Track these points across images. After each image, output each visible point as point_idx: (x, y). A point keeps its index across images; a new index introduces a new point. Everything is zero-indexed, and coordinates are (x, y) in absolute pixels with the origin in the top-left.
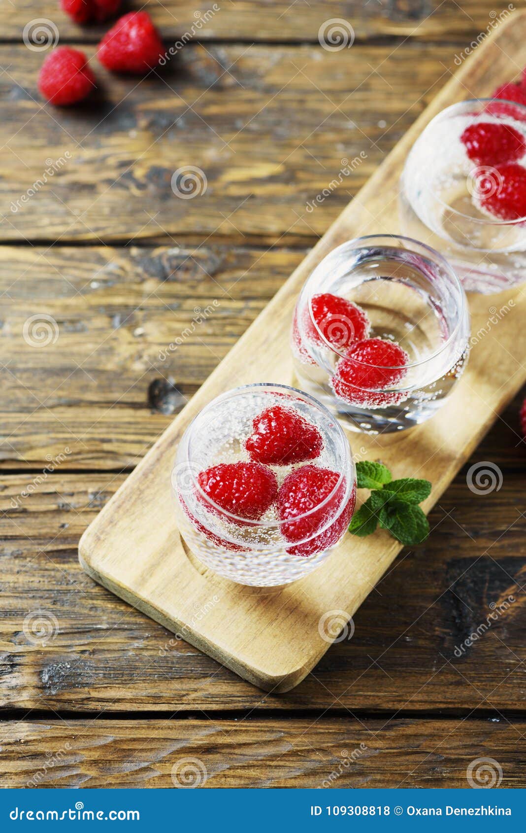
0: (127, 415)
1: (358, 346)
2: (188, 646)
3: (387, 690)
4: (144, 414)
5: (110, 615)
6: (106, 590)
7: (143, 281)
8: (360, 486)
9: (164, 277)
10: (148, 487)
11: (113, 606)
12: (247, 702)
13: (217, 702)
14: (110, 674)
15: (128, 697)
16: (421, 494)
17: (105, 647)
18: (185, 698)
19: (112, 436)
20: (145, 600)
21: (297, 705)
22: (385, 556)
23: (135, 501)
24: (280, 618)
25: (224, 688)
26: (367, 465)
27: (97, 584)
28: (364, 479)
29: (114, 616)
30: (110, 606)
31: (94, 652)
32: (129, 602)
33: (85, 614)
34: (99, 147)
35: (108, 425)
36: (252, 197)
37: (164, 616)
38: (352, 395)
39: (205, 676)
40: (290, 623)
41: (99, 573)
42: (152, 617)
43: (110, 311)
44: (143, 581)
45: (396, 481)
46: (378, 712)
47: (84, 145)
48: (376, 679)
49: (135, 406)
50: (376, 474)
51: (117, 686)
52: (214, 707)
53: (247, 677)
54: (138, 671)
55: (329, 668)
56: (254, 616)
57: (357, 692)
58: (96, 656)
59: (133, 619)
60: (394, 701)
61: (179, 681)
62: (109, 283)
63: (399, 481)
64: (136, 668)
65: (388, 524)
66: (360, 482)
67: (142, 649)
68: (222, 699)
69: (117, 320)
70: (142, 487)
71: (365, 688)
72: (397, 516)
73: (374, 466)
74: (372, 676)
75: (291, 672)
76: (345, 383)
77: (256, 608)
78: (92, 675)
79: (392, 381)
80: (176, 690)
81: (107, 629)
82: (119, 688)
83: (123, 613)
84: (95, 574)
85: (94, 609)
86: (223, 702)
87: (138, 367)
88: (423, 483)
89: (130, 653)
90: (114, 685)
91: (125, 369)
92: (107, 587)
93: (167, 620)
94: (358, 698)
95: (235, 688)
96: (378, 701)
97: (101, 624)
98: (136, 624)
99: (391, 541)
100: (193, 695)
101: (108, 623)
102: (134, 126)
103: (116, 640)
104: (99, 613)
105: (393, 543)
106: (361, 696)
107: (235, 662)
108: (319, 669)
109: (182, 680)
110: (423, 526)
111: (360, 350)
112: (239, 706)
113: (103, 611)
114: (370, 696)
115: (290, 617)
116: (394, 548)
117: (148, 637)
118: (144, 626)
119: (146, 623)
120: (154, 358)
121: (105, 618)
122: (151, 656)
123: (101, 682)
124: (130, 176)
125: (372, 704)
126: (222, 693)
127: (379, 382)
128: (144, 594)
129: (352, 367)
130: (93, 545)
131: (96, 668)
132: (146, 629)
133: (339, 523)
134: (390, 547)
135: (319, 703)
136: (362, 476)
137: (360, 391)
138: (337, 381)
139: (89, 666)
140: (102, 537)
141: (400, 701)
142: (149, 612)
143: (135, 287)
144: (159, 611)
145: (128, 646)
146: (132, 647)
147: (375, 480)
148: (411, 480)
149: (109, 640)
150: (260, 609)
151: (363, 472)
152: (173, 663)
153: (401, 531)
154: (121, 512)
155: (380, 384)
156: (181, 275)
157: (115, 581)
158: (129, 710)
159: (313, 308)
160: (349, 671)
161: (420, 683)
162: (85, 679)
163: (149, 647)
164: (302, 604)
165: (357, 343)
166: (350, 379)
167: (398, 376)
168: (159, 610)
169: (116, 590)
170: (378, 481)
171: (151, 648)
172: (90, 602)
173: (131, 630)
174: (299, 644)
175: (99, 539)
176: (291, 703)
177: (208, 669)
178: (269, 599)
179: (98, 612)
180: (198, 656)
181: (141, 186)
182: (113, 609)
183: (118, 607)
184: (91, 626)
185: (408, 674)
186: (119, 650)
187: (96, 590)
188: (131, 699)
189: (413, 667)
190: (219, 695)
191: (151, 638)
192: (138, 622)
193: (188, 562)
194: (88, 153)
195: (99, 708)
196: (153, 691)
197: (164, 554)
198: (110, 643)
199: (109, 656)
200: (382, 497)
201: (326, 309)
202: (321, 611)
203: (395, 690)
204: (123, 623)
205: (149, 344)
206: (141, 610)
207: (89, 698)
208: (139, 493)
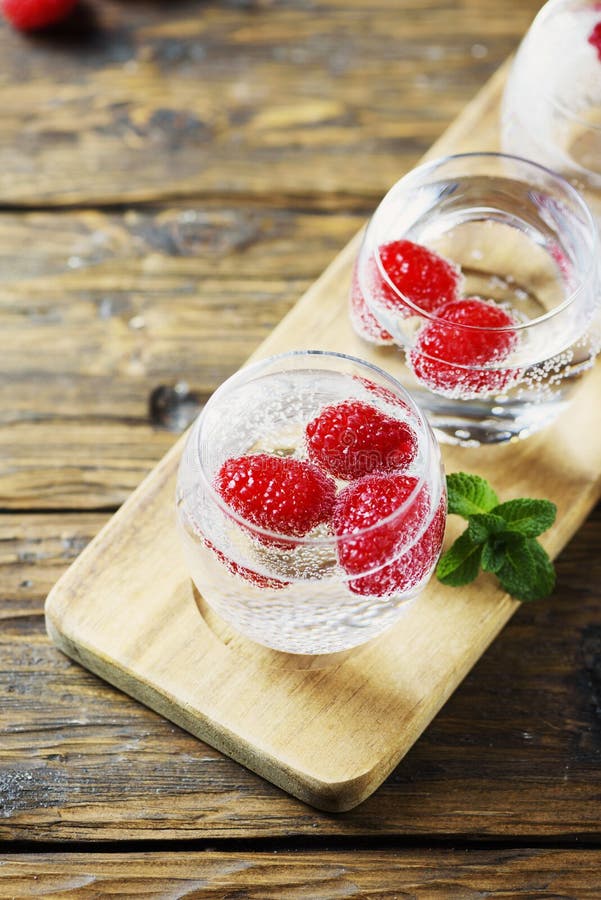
0: (120, 433)
1: (447, 308)
2: (204, 748)
3: (497, 807)
4: (144, 432)
5: (92, 706)
6: (87, 671)
7: (141, 256)
8: (452, 510)
9: (173, 251)
10: (146, 524)
11: (96, 694)
12: (292, 826)
13: (247, 827)
14: (91, 788)
15: (117, 821)
16: (541, 522)
17: (84, 751)
18: (200, 821)
19: (97, 462)
20: (141, 679)
21: (364, 830)
22: (490, 616)
23: (128, 542)
24: (339, 702)
25: (257, 806)
26: (462, 479)
27: (74, 663)
28: (458, 500)
29: (97, 707)
30: (91, 693)
31: (66, 758)
32: (118, 686)
33: (54, 704)
34: (82, 83)
35: (92, 447)
36: (297, 147)
37: (169, 702)
38: (440, 375)
39: (229, 790)
40: (352, 708)
41: (73, 642)
42: (152, 706)
43: (96, 297)
44: (137, 652)
45: (505, 504)
46: (485, 839)
47: (62, 81)
48: (481, 792)
49: (130, 421)
50: (476, 493)
51: (100, 804)
52: (243, 833)
53: (291, 788)
54: (132, 783)
55: (412, 778)
56: (300, 699)
57: (453, 810)
58: (70, 764)
59: (124, 711)
60: (508, 824)
61: (191, 797)
62: (95, 261)
63: (509, 503)
64: (129, 779)
65: (494, 565)
66: (452, 504)
67: (136, 752)
68: (254, 822)
69: (106, 309)
70: (138, 524)
71: (464, 805)
72: (507, 555)
73: (472, 480)
74: (475, 788)
75: (355, 777)
76: (430, 357)
77: (303, 687)
78: (65, 790)
79: (497, 357)
80: (186, 809)
81: (87, 726)
82: (103, 807)
83: (111, 704)
84: (69, 646)
85: (68, 698)
86: (255, 827)
87: (136, 370)
88: (544, 506)
89: (121, 758)
90: (96, 804)
91: (115, 373)
92: (88, 666)
93: (173, 707)
94: (454, 819)
95: (274, 806)
96: (485, 824)
97: (78, 718)
98: (129, 717)
99: (500, 594)
100: (212, 817)
101: (89, 717)
102: (132, 56)
103: (101, 740)
104: (76, 703)
105: (503, 597)
106: (459, 816)
107: (273, 766)
108: (397, 778)
109: (197, 795)
110: (546, 572)
111: (450, 314)
112: (280, 831)
113: (82, 700)
114: (472, 816)
115: (352, 700)
116: (505, 604)
117: (146, 736)
118: (141, 720)
119: (144, 717)
120: (157, 358)
121: (84, 710)
122: (150, 762)
123: (77, 800)
124: (125, 121)
125: (475, 828)
126: (255, 814)
127: (479, 357)
128: (140, 670)
129: (439, 336)
130: (67, 603)
131: (71, 780)
132: (143, 725)
133: (422, 546)
134: (499, 602)
135: (399, 827)
136: (456, 495)
137: (450, 368)
138: (417, 356)
139: (59, 777)
140: (79, 592)
141: (517, 823)
142: (148, 699)
143: (132, 264)
144: (161, 695)
145: (117, 749)
146: (123, 750)
147: (474, 502)
148: (527, 502)
149: (89, 740)
150: (309, 689)
151: (457, 490)
152: (182, 772)
153: (514, 576)
154: (107, 557)
155: (480, 360)
156: (197, 248)
157: (97, 653)
158: (117, 838)
159: (381, 256)
160: (441, 782)
161: (545, 798)
162: (54, 794)
163: (147, 750)
164: (370, 682)
165: (445, 306)
166: (437, 352)
167: (506, 350)
168: (162, 692)
169: (99, 668)
170: (478, 505)
171: (151, 750)
172: (63, 687)
173: (122, 726)
174: (367, 738)
175: (74, 595)
176: (356, 827)
177: (234, 780)
178: (321, 676)
179: (74, 702)
180: (219, 762)
181: (141, 133)
182: (96, 697)
183: (103, 695)
184: (63, 721)
185: (528, 785)
186: (103, 755)
187: (72, 672)
188: (121, 823)
189: (535, 775)
190: (250, 816)
191: (150, 738)
192: (132, 715)
193: (205, 625)
194: (68, 92)
195: (74, 837)
196: (151, 812)
197: (169, 615)
198: (90, 745)
199: (89, 762)
200: (486, 526)
201: (399, 258)
202: (398, 691)
203: (509, 807)
204: (110, 717)
205: (150, 339)
206: (137, 698)
207: (61, 822)
208: (132, 531)
